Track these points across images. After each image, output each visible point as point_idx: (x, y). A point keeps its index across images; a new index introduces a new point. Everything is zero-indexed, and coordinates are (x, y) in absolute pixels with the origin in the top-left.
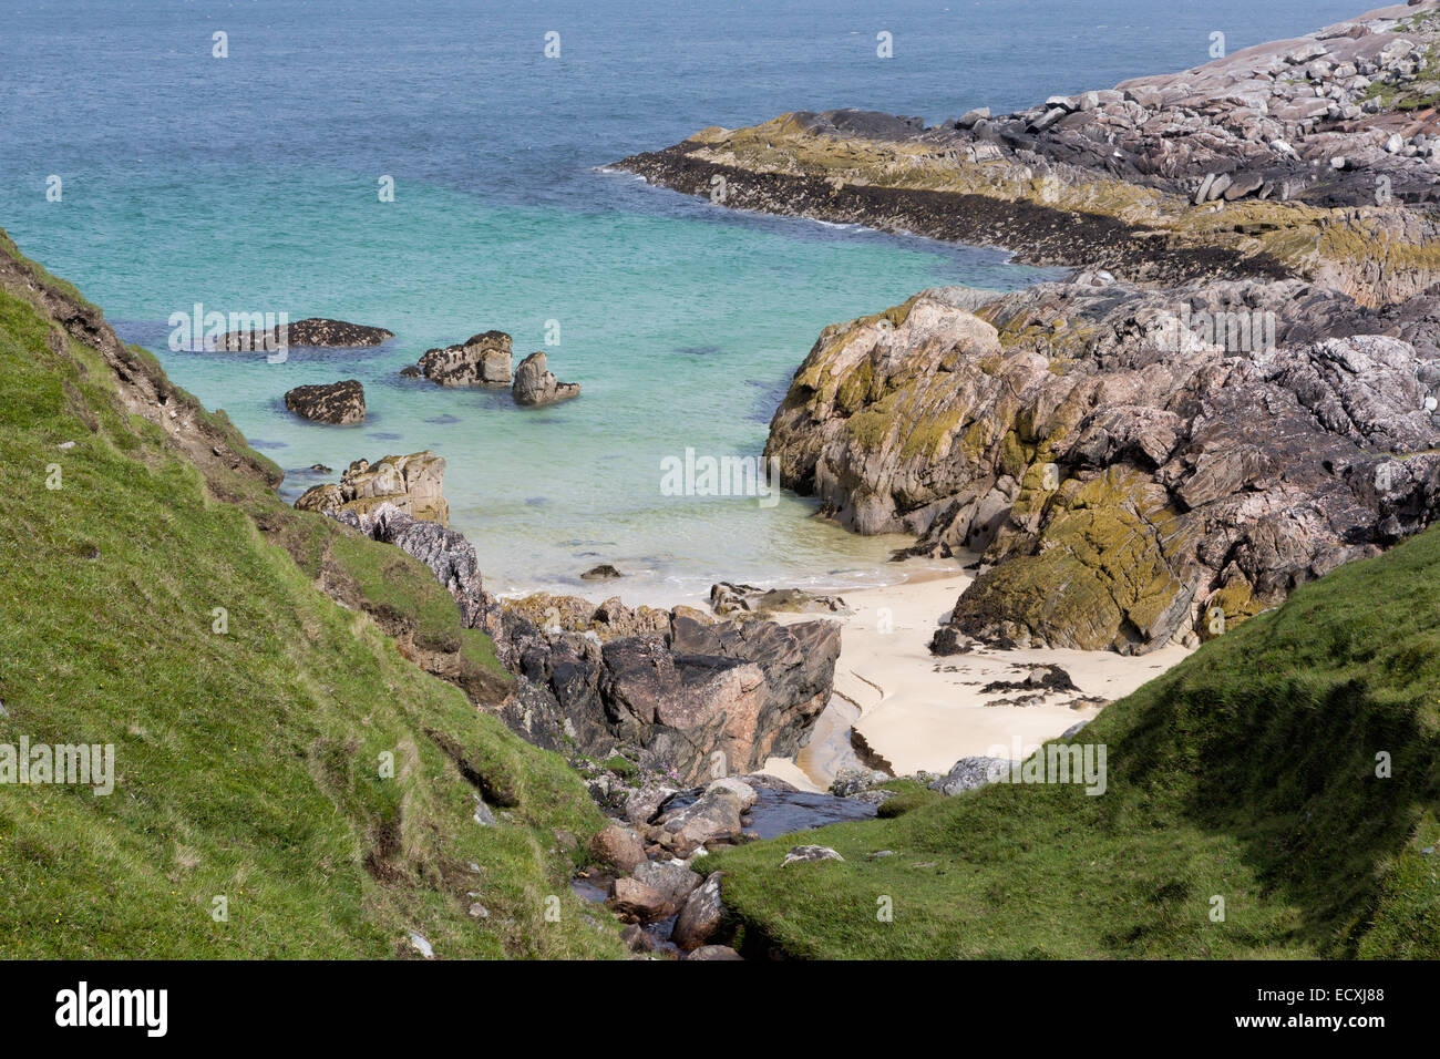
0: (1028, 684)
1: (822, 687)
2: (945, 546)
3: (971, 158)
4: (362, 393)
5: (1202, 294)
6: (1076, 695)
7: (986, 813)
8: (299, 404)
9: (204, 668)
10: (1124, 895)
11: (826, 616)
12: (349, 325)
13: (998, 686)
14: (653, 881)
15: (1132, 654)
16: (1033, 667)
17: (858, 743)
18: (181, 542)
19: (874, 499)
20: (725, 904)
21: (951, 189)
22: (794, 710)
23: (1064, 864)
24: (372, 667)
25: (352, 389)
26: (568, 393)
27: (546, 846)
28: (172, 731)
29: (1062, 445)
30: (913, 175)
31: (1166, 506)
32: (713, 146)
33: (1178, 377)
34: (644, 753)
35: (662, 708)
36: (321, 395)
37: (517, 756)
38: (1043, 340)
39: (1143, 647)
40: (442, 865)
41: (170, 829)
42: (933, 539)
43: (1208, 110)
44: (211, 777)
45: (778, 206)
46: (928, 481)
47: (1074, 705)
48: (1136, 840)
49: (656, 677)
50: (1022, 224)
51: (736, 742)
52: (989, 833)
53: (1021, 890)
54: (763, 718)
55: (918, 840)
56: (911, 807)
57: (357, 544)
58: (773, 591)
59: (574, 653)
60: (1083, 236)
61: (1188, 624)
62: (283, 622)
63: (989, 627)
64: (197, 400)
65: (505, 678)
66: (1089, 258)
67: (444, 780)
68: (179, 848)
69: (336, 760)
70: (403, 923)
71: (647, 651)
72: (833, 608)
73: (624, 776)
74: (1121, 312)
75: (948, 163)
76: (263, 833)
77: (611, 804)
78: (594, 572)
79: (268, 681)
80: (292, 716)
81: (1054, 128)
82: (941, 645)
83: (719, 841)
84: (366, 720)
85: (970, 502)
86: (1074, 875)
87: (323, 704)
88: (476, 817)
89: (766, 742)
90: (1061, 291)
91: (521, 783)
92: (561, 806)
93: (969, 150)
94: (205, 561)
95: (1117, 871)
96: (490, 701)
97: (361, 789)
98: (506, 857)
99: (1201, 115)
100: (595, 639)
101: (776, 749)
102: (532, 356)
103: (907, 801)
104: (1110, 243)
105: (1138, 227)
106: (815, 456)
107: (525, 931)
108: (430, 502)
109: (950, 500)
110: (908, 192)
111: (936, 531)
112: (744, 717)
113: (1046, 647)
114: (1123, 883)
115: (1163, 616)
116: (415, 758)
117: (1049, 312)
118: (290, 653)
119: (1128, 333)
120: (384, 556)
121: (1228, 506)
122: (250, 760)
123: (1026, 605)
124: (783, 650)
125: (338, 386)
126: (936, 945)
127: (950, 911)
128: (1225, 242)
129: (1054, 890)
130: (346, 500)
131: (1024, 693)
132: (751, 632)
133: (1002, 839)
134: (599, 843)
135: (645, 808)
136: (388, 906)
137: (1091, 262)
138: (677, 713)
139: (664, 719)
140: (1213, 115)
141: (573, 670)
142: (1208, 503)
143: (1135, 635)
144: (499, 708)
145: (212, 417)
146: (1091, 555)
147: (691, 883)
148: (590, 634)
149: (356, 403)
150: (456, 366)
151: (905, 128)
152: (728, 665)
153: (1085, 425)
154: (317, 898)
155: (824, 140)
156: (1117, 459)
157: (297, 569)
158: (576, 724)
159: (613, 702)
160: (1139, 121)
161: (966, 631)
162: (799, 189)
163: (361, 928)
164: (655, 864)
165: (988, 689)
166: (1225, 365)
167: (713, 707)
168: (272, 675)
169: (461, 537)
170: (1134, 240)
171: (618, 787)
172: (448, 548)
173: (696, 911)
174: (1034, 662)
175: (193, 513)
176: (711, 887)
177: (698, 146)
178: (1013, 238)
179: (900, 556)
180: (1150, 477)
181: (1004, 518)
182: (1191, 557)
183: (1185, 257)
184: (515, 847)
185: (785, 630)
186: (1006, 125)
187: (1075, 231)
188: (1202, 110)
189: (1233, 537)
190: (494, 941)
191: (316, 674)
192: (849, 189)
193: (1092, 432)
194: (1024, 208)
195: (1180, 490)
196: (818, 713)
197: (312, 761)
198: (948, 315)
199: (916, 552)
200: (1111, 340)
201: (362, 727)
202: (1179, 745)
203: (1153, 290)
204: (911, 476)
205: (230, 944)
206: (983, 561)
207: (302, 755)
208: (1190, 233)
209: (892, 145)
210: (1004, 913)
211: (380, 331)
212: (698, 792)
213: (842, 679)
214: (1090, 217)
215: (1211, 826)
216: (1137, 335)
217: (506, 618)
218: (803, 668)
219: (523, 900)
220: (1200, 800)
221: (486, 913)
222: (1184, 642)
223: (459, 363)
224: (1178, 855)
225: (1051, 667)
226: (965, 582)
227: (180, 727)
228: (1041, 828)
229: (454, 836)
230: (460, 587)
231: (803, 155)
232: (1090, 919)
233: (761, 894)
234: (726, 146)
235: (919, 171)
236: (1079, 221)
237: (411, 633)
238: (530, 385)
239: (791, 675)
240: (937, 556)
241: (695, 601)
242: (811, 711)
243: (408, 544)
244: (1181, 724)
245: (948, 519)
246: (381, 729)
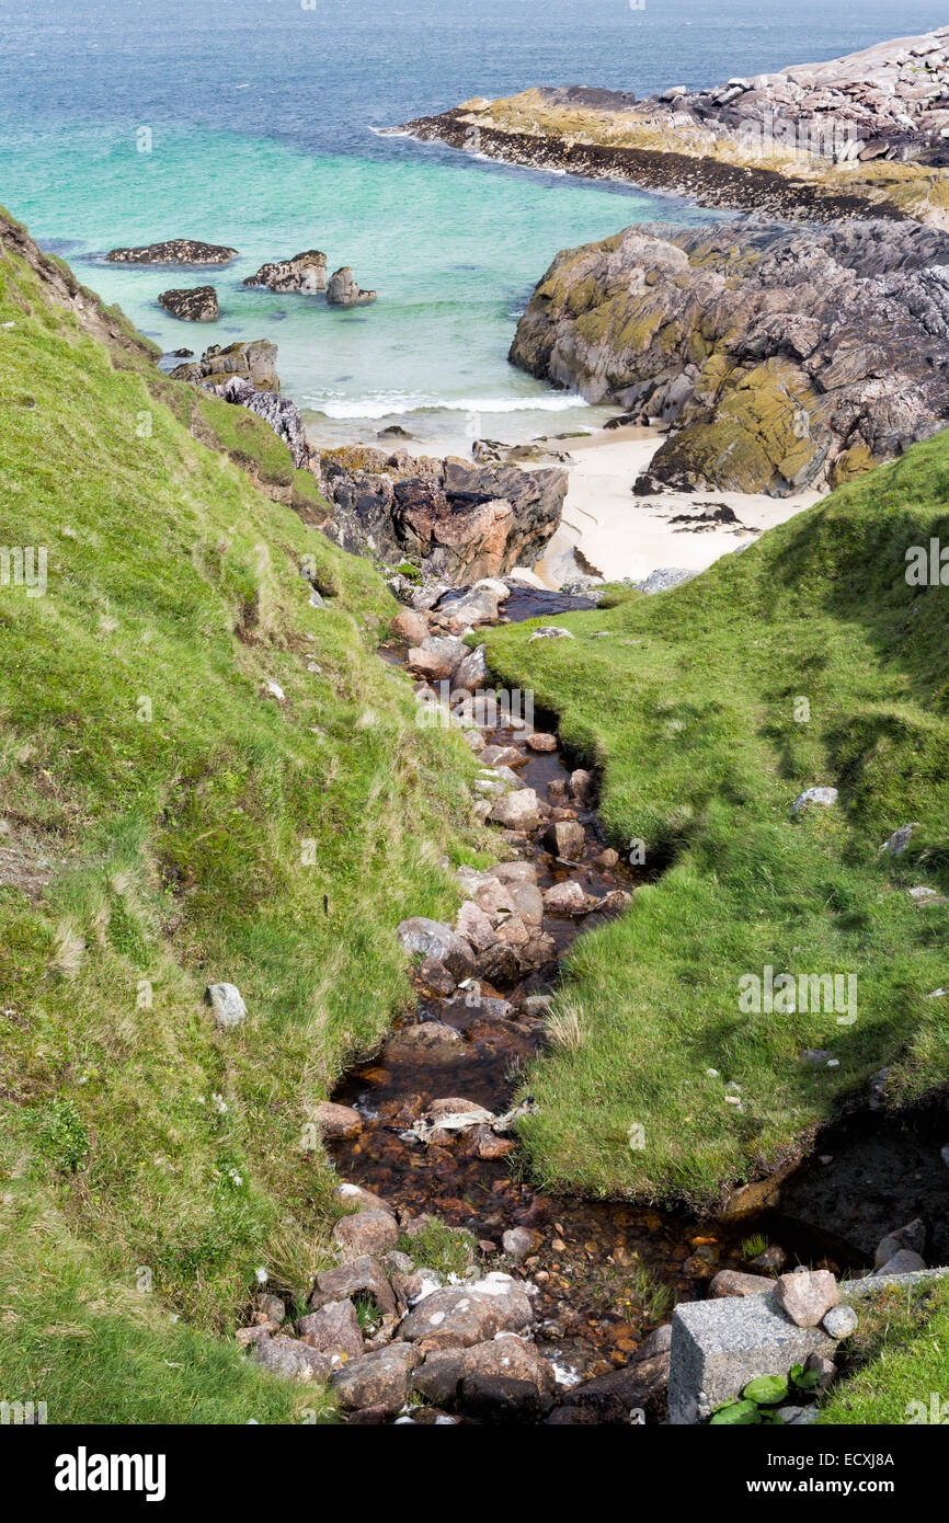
0: (703, 518)
1: (553, 517)
2: (645, 416)
3: (671, 125)
4: (215, 296)
5: (840, 231)
6: (738, 526)
7: (679, 605)
8: (171, 303)
9: (116, 489)
10: (778, 665)
11: (556, 465)
12: (205, 245)
13: (682, 518)
14: (435, 651)
15: (780, 496)
16: (707, 505)
17: (579, 558)
18: (95, 397)
19: (593, 380)
20: (488, 667)
21: (655, 148)
22: (533, 534)
23: (735, 642)
24: (234, 492)
25: (208, 293)
26: (367, 300)
27: (359, 625)
28: (95, 533)
29: (731, 341)
30: (627, 137)
31: (809, 389)
32: (477, 113)
33: (821, 293)
34: (425, 562)
35: (437, 530)
36: (185, 297)
37: (337, 561)
38: (721, 264)
39: (788, 493)
40: (288, 635)
41: (95, 603)
42: (636, 411)
43: (850, 91)
44: (123, 567)
45: (525, 159)
46: (633, 367)
47: (736, 532)
48: (787, 627)
49: (433, 508)
50: (707, 176)
51: (490, 555)
52: (680, 621)
53: (704, 660)
54: (510, 538)
55: (629, 624)
56: (621, 601)
57: (217, 405)
58: (518, 447)
59: (373, 490)
60: (752, 186)
61: (821, 475)
62: (170, 457)
63: (676, 476)
64: (97, 296)
65: (325, 505)
66: (756, 202)
67: (287, 574)
68: (102, 617)
69: (212, 557)
70: (262, 674)
71: (427, 488)
72: (562, 460)
73: (411, 578)
74: (780, 244)
75: (653, 128)
76: (162, 607)
77: (403, 598)
78: (388, 430)
79: (161, 499)
80: (180, 525)
81: (734, 103)
82: (641, 488)
83: (483, 624)
84: (232, 529)
85: (664, 384)
86: (742, 650)
87: (202, 516)
88: (311, 602)
89: (513, 555)
90: (735, 226)
91: (340, 580)
92: (368, 598)
93: (669, 118)
94: (113, 411)
95: (774, 648)
96: (314, 522)
97: (230, 578)
98: (332, 630)
99: (845, 94)
100: (389, 480)
101: (519, 561)
102: (341, 269)
103: (618, 597)
104: (773, 191)
105: (794, 180)
106: (550, 348)
107: (347, 682)
108: (267, 377)
109: (649, 382)
110: (623, 150)
111: (638, 405)
112: (496, 537)
113: (717, 491)
114: (778, 656)
115: (804, 470)
116: (267, 558)
117: (726, 243)
118: (176, 479)
119: (785, 259)
120: (235, 413)
121: (855, 390)
122: (151, 555)
123: (704, 461)
124: (526, 489)
125: (197, 291)
126: (641, 698)
127: (651, 674)
128: (858, 192)
129: (727, 661)
130: (205, 375)
131: (700, 524)
132: (502, 476)
133: (690, 625)
134: (396, 624)
135: (427, 600)
136: (252, 661)
137: (758, 206)
138: (448, 534)
139: (438, 538)
140: (853, 94)
141: (372, 502)
142: (840, 387)
143: (783, 484)
144: (321, 527)
145: (110, 309)
146: (754, 426)
147: (462, 653)
148: (384, 476)
149: (211, 303)
150: (284, 277)
151: (622, 100)
152: (486, 499)
153: (751, 327)
154: (203, 656)
155: (561, 109)
156: (774, 353)
157: (176, 422)
158: (375, 540)
159: (402, 525)
160: (798, 99)
161: (660, 478)
162: (541, 147)
163: (233, 676)
164: (437, 639)
165: (675, 520)
166: (857, 284)
167: (474, 530)
168: (164, 495)
169: (290, 403)
170: (791, 189)
171: (406, 585)
172: (281, 411)
173: (467, 672)
174: (708, 501)
175: (101, 376)
176: (478, 655)
177: (466, 112)
178: (700, 187)
179: (612, 424)
180: (798, 367)
181: (689, 395)
182: (826, 427)
183: (829, 203)
184: (337, 623)
185: (528, 474)
186: (696, 102)
187: (749, 182)
188: (846, 91)
189: (858, 412)
190: (328, 688)
191: (195, 496)
192: (579, 147)
193: (757, 332)
194: (709, 163)
195: (820, 377)
196: (550, 536)
197: (195, 557)
198: (652, 243)
199: (624, 421)
200: (772, 265)
201: (228, 534)
202: (821, 559)
203: (804, 226)
204: (621, 364)
205: (142, 685)
206: (673, 427)
207: (188, 553)
208: (833, 184)
209: (611, 114)
210: (690, 676)
211: (228, 249)
212: (467, 589)
213: (567, 513)
214: (757, 171)
215: (843, 616)
216: (791, 261)
217: (324, 462)
218: (540, 503)
219: (345, 661)
220: (835, 599)
221: (319, 670)
222: (818, 488)
223: (287, 274)
224: (819, 637)
225: (721, 505)
226: (660, 442)
227: (101, 530)
228: (719, 617)
229: (295, 615)
230: (290, 439)
231: (544, 120)
232: (753, 681)
233: (514, 661)
234: (487, 113)
235: (631, 134)
236: (750, 174)
237: (257, 472)
238: (339, 292)
239: (531, 508)
240: (639, 423)
241: (462, 453)
242: (545, 534)
243: (252, 408)
244: (824, 543)
245: (647, 396)
246: (243, 536)
